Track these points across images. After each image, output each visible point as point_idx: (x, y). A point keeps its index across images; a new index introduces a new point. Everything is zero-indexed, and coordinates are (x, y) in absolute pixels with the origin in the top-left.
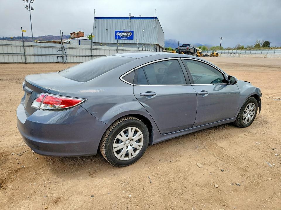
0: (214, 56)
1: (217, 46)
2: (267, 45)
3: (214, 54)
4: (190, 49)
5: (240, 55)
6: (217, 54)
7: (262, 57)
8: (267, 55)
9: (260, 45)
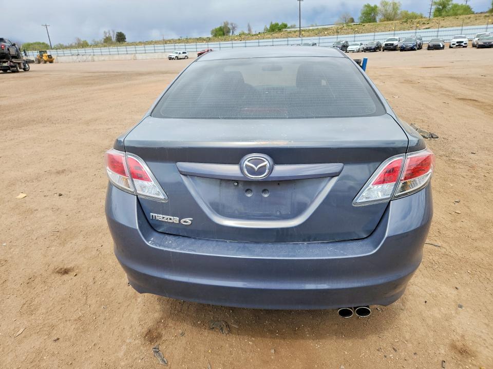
0: (45, 62)
1: (35, 42)
2: (121, 38)
3: (45, 58)
4: (8, 49)
5: (94, 57)
6: (50, 57)
7: (130, 58)
8: (137, 55)
9: (111, 40)
